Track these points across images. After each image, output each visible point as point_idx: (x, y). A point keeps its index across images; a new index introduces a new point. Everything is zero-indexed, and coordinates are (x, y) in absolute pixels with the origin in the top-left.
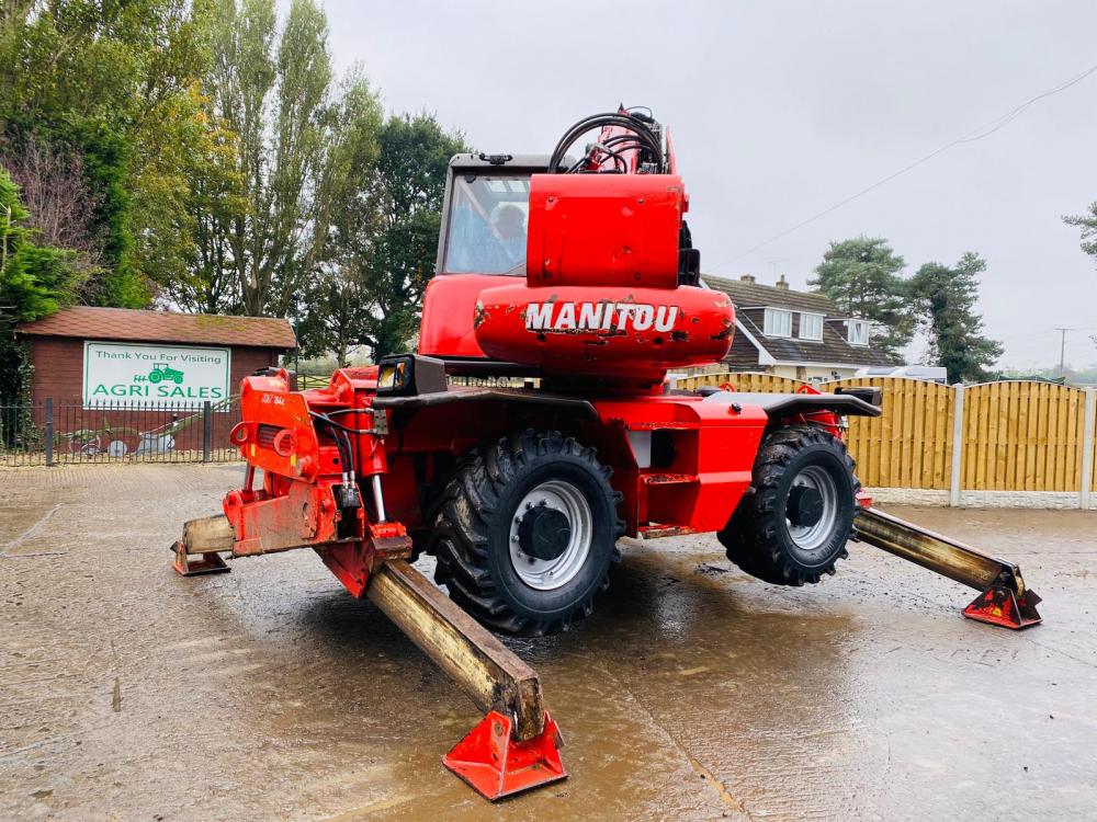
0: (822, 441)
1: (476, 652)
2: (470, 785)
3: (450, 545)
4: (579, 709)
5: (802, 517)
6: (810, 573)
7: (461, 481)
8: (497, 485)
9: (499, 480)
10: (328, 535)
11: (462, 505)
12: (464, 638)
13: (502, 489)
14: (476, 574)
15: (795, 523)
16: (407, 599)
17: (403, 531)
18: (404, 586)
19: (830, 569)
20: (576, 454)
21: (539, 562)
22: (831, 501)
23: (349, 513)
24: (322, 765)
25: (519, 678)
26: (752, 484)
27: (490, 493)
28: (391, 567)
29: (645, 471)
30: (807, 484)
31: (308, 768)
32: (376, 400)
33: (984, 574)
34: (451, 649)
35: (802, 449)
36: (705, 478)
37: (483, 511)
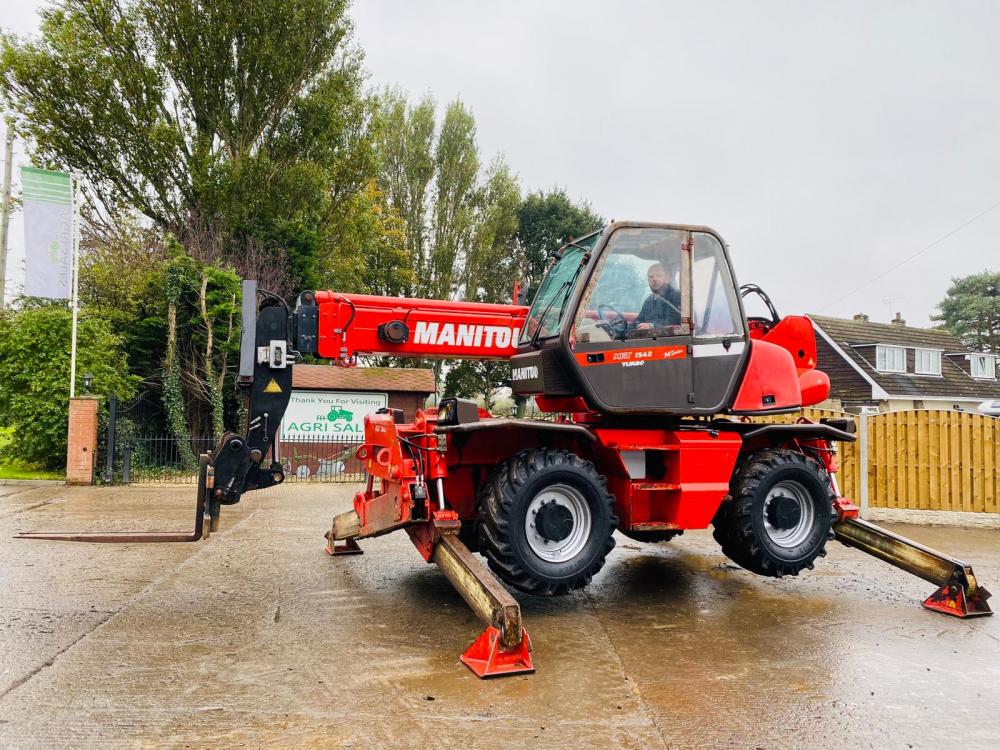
0: (796, 460)
1: (485, 590)
2: (471, 670)
3: (485, 527)
5: (779, 521)
6: (782, 566)
7: (493, 484)
8: (514, 485)
9: (516, 483)
10: (407, 518)
11: (492, 500)
12: (479, 582)
13: (518, 489)
14: (500, 546)
15: (777, 524)
16: (452, 560)
17: (456, 516)
18: (451, 551)
19: (808, 564)
20: (578, 465)
21: (551, 543)
22: (809, 510)
23: (419, 502)
24: (388, 655)
25: (505, 605)
26: (731, 492)
27: (510, 491)
28: (445, 539)
29: (635, 481)
30: (787, 495)
31: (379, 655)
32: (436, 427)
33: (943, 573)
34: (473, 590)
35: (775, 467)
36: (685, 487)
37: (505, 503)
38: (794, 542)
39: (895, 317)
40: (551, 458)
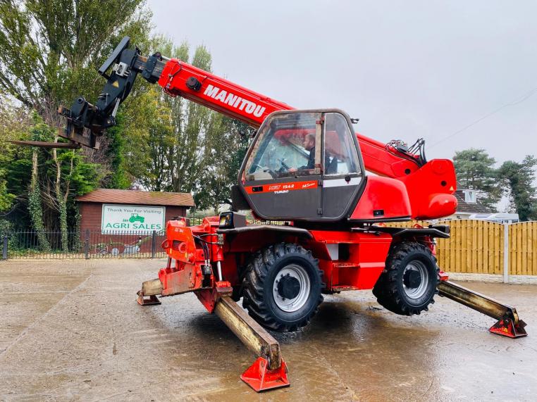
0: (420, 249)
1: (255, 333)
2: (249, 386)
3: (248, 291)
4: (300, 362)
5: (411, 284)
6: (416, 309)
7: (253, 264)
8: (268, 266)
9: (268, 264)
10: (199, 285)
11: (253, 274)
12: (250, 328)
13: (269, 268)
14: (258, 303)
15: (408, 286)
16: (229, 313)
17: (229, 284)
18: (228, 307)
19: (425, 308)
20: (304, 253)
21: (287, 299)
22: (425, 277)
23: (207, 276)
24: (193, 377)
25: (270, 343)
26: (386, 268)
27: (264, 269)
28: (224, 299)
29: (335, 261)
30: (414, 269)
31: (187, 377)
32: (218, 230)
33: (500, 312)
34: (245, 333)
35: (409, 253)
36: (363, 265)
37: (262, 277)
38: (418, 295)
40: (288, 249)
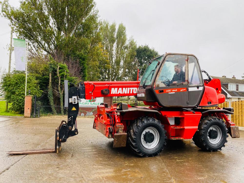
0: (217, 120)
3: (130, 139)
7: (132, 126)
8: (138, 127)
9: (139, 126)
10: (107, 136)
11: (132, 130)
13: (139, 128)
14: (134, 144)
20: (156, 121)
21: (148, 143)
22: (220, 134)
24: (102, 168)
26: (198, 129)
29: (172, 125)
30: (214, 129)
32: (116, 110)
35: (211, 121)
37: (136, 132)
38: (216, 142)
39: (233, 77)
40: (149, 120)
